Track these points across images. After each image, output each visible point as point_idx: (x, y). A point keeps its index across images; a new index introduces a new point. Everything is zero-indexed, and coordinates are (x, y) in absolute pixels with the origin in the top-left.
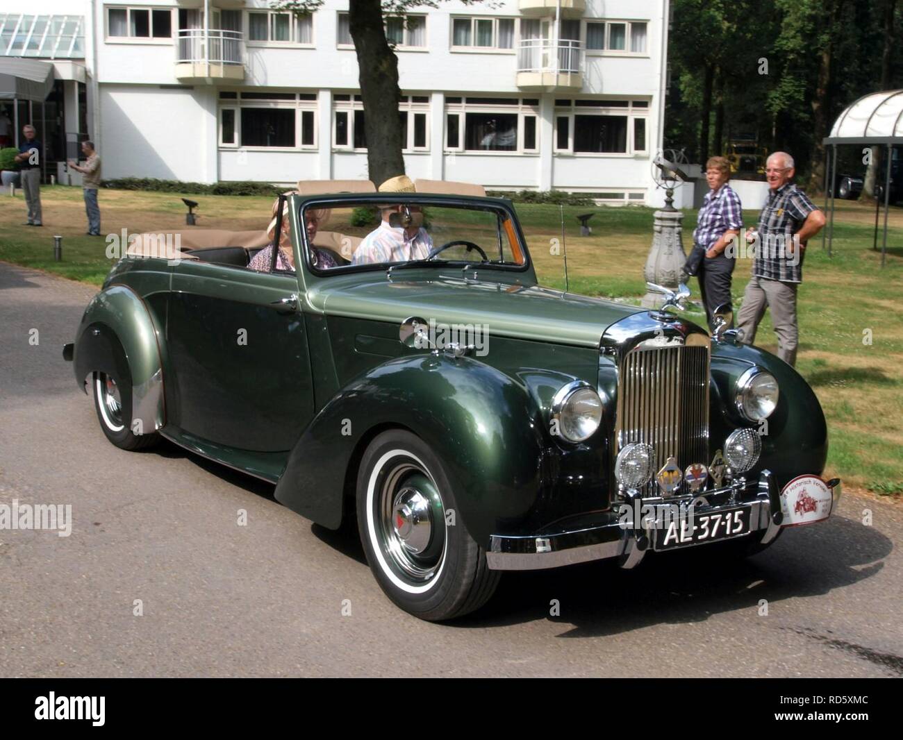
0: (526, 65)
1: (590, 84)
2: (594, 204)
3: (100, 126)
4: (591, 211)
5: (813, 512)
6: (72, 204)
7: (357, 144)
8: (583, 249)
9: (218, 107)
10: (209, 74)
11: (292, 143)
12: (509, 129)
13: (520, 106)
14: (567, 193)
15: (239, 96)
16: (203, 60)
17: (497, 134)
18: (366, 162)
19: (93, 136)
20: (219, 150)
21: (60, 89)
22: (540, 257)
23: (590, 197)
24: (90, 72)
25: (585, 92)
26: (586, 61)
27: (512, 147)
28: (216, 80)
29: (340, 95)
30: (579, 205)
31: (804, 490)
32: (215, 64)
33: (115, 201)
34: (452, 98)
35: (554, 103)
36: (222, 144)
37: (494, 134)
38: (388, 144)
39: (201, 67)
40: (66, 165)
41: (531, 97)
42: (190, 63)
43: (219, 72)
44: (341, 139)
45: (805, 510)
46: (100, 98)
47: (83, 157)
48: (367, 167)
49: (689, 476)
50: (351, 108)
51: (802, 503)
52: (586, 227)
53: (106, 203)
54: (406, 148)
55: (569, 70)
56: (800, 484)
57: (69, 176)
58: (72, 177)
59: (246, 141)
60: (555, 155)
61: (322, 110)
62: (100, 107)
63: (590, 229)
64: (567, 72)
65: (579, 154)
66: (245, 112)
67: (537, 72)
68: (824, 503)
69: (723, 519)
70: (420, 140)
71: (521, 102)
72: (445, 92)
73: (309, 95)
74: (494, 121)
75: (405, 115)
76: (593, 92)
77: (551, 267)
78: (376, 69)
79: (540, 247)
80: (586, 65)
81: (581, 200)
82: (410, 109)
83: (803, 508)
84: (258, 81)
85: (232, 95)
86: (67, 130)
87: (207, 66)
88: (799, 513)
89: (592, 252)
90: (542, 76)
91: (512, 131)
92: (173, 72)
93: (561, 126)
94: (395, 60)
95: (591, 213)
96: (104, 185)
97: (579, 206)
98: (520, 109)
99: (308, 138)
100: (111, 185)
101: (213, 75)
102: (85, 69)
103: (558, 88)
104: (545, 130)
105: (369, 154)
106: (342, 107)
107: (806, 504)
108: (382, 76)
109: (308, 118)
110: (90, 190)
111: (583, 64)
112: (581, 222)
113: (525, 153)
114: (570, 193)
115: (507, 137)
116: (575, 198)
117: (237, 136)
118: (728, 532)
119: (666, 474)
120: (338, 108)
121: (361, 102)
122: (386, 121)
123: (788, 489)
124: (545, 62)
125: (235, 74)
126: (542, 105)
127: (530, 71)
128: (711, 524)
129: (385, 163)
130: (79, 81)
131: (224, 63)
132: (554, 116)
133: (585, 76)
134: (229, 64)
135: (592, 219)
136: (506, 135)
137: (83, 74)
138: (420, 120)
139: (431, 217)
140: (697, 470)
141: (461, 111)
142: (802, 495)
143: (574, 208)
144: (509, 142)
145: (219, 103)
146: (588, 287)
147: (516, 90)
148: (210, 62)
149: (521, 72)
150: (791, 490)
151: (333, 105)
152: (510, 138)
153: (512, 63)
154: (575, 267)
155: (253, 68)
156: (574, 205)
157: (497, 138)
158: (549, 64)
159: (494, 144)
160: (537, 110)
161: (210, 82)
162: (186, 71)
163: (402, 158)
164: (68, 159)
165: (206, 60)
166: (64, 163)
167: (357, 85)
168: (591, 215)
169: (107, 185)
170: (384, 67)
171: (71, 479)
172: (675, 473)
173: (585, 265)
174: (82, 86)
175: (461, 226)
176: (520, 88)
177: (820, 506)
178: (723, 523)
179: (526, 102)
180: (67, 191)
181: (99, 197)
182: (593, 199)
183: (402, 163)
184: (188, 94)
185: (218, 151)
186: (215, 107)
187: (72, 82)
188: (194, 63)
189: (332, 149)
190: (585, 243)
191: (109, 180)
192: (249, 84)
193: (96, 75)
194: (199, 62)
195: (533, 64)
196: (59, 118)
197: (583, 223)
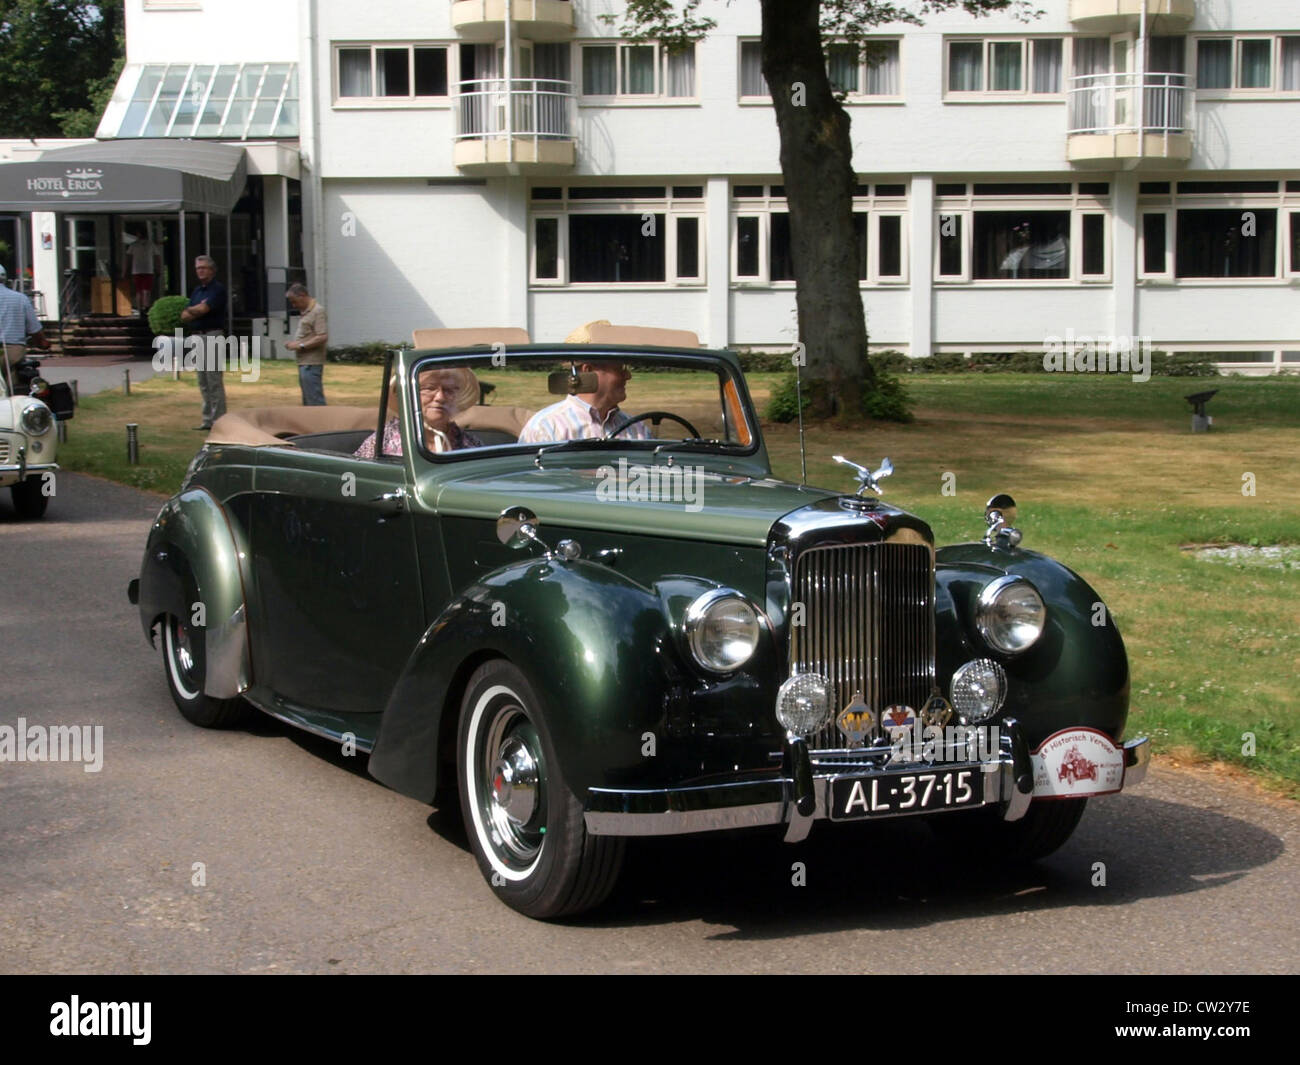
0: (1084, 121)
1: (1204, 150)
2: (1216, 373)
3: (325, 255)
4: (1211, 386)
5: (1089, 781)
6: (280, 391)
7: (776, 274)
8: (1198, 457)
9: (528, 215)
10: (513, 158)
11: (660, 276)
12: (1054, 238)
13: (1075, 196)
14: (1164, 353)
15: (565, 193)
16: (502, 132)
17: (1031, 249)
18: (794, 305)
19: (313, 270)
20: (531, 290)
21: (256, 193)
22: (1116, 473)
23: (1209, 360)
24: (308, 160)
25: (1195, 166)
26: (1197, 110)
27: (1062, 272)
28: (524, 166)
29: (744, 187)
30: (1187, 374)
31: (1074, 749)
32: (523, 138)
33: (351, 384)
34: (948, 186)
35: (1136, 188)
36: (535, 281)
37: (1025, 249)
38: (833, 273)
39: (497, 147)
40: (266, 324)
41: (1095, 180)
42: (479, 138)
43: (530, 153)
44: (747, 265)
45: (1076, 776)
46: (324, 207)
47: (295, 310)
48: (795, 314)
49: (887, 721)
50: (764, 210)
51: (1070, 767)
52: (1203, 415)
53: (337, 388)
54: (865, 278)
55: (1166, 127)
56: (1068, 740)
57: (273, 342)
58: (276, 345)
59: (577, 274)
60: (1139, 285)
61: (713, 215)
62: (324, 221)
63: (1210, 420)
64: (1162, 131)
65: (1186, 281)
66: (575, 221)
67: (1105, 133)
68: (1110, 769)
69: (939, 781)
70: (890, 263)
71: (1075, 188)
72: (934, 176)
73: (690, 188)
74: (1026, 224)
75: (862, 218)
76: (1211, 167)
77: (1138, 491)
78: (811, 138)
79: (1118, 454)
80: (1198, 117)
81: (1191, 365)
82: (872, 208)
83: (1072, 774)
84: (599, 167)
85: (553, 193)
86: (269, 263)
87: (509, 143)
88: (1065, 781)
89: (1214, 462)
90: (1115, 140)
91: (1059, 243)
92: (450, 154)
93: (1152, 232)
94: (845, 122)
95: (1213, 389)
96: (333, 357)
97: (1188, 378)
98: (1074, 202)
99: (689, 264)
100: (344, 356)
101: (520, 158)
102: (299, 154)
103: (1145, 161)
104: (1122, 239)
105: (800, 291)
106: (749, 208)
107: (1078, 768)
108: (822, 152)
109: (688, 230)
110: (309, 367)
111: (1192, 116)
112: (1192, 407)
113: (1084, 282)
114: (1169, 354)
115: (1052, 253)
116: (1180, 363)
117: (562, 265)
118: (948, 801)
119: (851, 717)
120: (740, 210)
121: (784, 199)
122: (829, 231)
123: (1047, 746)
124: (1120, 116)
125: (559, 155)
126: (1115, 194)
127: (1092, 133)
128: (920, 788)
129: (829, 307)
130: (289, 176)
131: (539, 137)
132: (1137, 215)
133: (1196, 138)
134: (548, 138)
135: (1214, 399)
136: (1049, 249)
137: (296, 164)
138: (891, 228)
139: (913, 402)
140: (899, 714)
141: (965, 208)
142: (1071, 756)
143: (1178, 381)
144: (1055, 262)
145: (531, 208)
146: (1211, 528)
147: (1065, 167)
148: (513, 136)
149: (1076, 134)
150: (1052, 747)
151: (733, 206)
152: (1057, 254)
153: (1059, 119)
154: (1185, 490)
155: (590, 144)
156: (1177, 375)
157: (1032, 255)
158: (1128, 118)
159: (1026, 267)
160: (1106, 203)
161: (514, 171)
162: (473, 154)
163: (859, 297)
164: (270, 313)
165: (508, 131)
166: (264, 320)
167: (776, 168)
168: (1213, 393)
169: (337, 358)
170: (826, 133)
171: (286, 879)
172: (865, 716)
173: (1204, 486)
174: (294, 185)
175: (967, 418)
176: (1073, 163)
177: (1101, 773)
178: (939, 788)
179: (1085, 189)
180: (270, 368)
181: (326, 379)
182: (1213, 364)
183: (860, 306)
184: (477, 193)
185: (529, 293)
186: (524, 217)
187: (277, 178)
188: (487, 137)
189: (730, 284)
190: (1202, 446)
191: (340, 348)
192: (583, 172)
193: (318, 164)
194: (495, 137)
195: (1097, 121)
196: (254, 241)
197: (1196, 408)
